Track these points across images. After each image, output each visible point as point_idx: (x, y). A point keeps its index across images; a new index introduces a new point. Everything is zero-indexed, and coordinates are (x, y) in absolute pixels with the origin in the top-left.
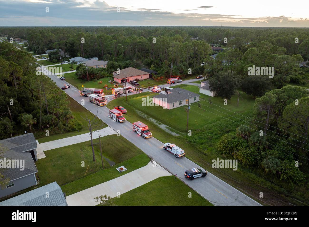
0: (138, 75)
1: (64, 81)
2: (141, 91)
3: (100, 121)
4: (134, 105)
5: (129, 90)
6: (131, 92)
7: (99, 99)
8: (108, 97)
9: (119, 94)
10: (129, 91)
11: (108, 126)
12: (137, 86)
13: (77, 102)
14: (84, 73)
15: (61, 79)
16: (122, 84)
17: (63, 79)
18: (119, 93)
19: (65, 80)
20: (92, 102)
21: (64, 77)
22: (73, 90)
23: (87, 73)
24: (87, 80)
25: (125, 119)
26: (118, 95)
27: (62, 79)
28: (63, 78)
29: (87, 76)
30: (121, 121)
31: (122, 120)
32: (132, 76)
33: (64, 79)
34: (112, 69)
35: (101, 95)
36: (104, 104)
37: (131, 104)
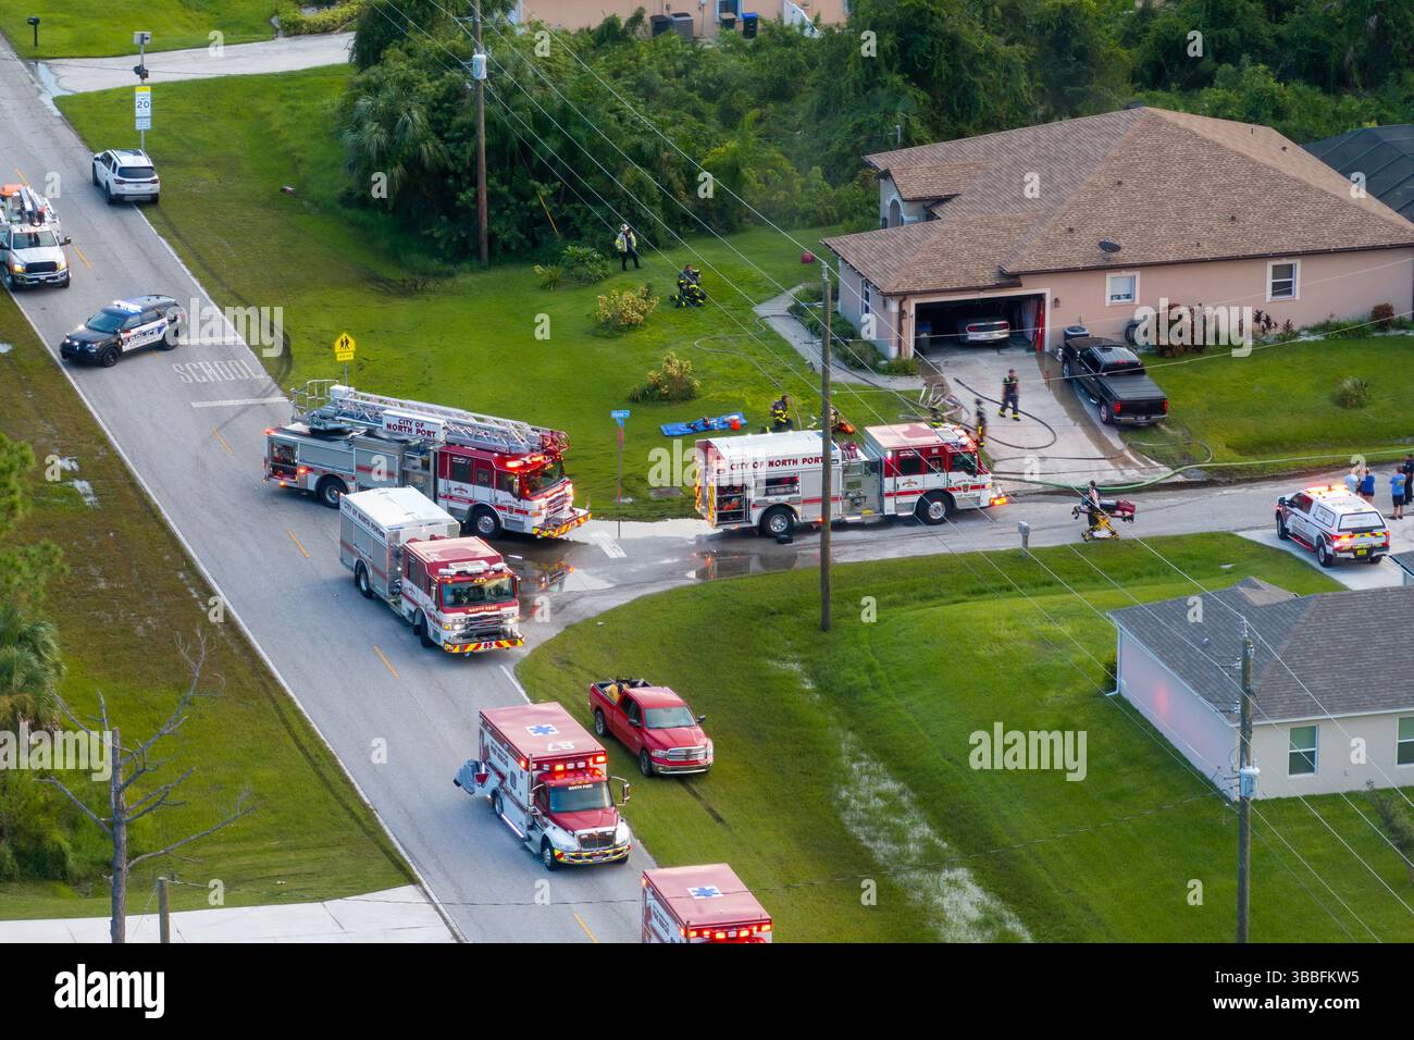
0: (1209, 251)
1: (139, 218)
2: (1116, 523)
3: (353, 815)
4: (874, 695)
5: (933, 481)
6: (971, 514)
7: (435, 566)
8: (620, 542)
9: (778, 525)
10: (944, 495)
11: (411, 880)
12: (1125, 429)
13: (190, 566)
14: (438, 128)
15: (96, 183)
16: (930, 373)
17: (129, 188)
18: (786, 510)
19: (148, 203)
20: (369, 594)
21: (143, 161)
22: (201, 390)
23: (470, 131)
24: (464, 252)
25: (623, 833)
26: (762, 531)
27: (115, 189)
28: (126, 172)
29: (474, 183)
30: (562, 840)
31: (584, 832)
32: (1108, 259)
33: (146, 188)
34: (898, 94)
35: (524, 504)
36: (497, 634)
37: (847, 672)
